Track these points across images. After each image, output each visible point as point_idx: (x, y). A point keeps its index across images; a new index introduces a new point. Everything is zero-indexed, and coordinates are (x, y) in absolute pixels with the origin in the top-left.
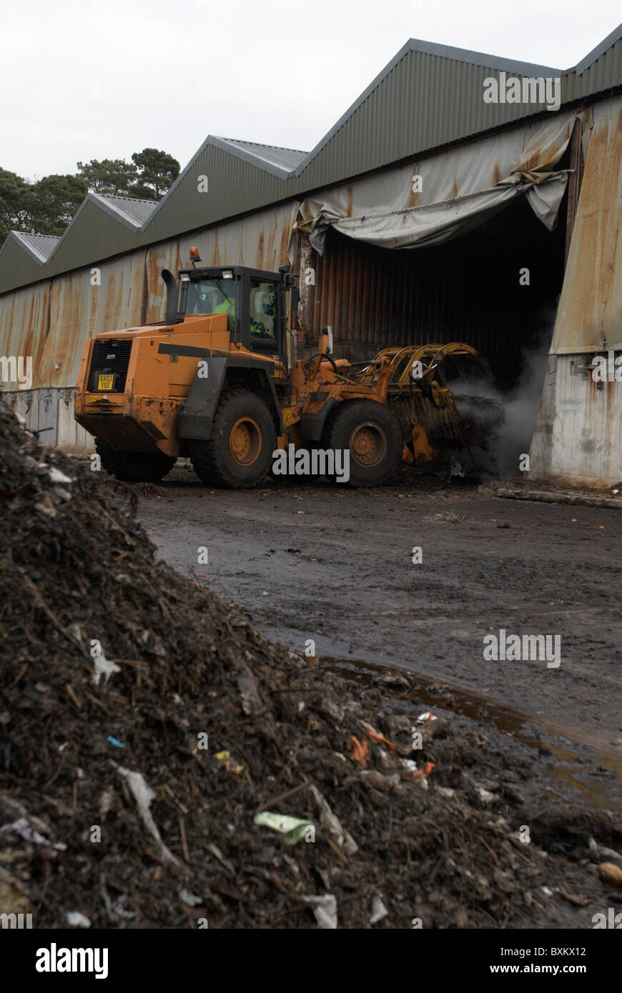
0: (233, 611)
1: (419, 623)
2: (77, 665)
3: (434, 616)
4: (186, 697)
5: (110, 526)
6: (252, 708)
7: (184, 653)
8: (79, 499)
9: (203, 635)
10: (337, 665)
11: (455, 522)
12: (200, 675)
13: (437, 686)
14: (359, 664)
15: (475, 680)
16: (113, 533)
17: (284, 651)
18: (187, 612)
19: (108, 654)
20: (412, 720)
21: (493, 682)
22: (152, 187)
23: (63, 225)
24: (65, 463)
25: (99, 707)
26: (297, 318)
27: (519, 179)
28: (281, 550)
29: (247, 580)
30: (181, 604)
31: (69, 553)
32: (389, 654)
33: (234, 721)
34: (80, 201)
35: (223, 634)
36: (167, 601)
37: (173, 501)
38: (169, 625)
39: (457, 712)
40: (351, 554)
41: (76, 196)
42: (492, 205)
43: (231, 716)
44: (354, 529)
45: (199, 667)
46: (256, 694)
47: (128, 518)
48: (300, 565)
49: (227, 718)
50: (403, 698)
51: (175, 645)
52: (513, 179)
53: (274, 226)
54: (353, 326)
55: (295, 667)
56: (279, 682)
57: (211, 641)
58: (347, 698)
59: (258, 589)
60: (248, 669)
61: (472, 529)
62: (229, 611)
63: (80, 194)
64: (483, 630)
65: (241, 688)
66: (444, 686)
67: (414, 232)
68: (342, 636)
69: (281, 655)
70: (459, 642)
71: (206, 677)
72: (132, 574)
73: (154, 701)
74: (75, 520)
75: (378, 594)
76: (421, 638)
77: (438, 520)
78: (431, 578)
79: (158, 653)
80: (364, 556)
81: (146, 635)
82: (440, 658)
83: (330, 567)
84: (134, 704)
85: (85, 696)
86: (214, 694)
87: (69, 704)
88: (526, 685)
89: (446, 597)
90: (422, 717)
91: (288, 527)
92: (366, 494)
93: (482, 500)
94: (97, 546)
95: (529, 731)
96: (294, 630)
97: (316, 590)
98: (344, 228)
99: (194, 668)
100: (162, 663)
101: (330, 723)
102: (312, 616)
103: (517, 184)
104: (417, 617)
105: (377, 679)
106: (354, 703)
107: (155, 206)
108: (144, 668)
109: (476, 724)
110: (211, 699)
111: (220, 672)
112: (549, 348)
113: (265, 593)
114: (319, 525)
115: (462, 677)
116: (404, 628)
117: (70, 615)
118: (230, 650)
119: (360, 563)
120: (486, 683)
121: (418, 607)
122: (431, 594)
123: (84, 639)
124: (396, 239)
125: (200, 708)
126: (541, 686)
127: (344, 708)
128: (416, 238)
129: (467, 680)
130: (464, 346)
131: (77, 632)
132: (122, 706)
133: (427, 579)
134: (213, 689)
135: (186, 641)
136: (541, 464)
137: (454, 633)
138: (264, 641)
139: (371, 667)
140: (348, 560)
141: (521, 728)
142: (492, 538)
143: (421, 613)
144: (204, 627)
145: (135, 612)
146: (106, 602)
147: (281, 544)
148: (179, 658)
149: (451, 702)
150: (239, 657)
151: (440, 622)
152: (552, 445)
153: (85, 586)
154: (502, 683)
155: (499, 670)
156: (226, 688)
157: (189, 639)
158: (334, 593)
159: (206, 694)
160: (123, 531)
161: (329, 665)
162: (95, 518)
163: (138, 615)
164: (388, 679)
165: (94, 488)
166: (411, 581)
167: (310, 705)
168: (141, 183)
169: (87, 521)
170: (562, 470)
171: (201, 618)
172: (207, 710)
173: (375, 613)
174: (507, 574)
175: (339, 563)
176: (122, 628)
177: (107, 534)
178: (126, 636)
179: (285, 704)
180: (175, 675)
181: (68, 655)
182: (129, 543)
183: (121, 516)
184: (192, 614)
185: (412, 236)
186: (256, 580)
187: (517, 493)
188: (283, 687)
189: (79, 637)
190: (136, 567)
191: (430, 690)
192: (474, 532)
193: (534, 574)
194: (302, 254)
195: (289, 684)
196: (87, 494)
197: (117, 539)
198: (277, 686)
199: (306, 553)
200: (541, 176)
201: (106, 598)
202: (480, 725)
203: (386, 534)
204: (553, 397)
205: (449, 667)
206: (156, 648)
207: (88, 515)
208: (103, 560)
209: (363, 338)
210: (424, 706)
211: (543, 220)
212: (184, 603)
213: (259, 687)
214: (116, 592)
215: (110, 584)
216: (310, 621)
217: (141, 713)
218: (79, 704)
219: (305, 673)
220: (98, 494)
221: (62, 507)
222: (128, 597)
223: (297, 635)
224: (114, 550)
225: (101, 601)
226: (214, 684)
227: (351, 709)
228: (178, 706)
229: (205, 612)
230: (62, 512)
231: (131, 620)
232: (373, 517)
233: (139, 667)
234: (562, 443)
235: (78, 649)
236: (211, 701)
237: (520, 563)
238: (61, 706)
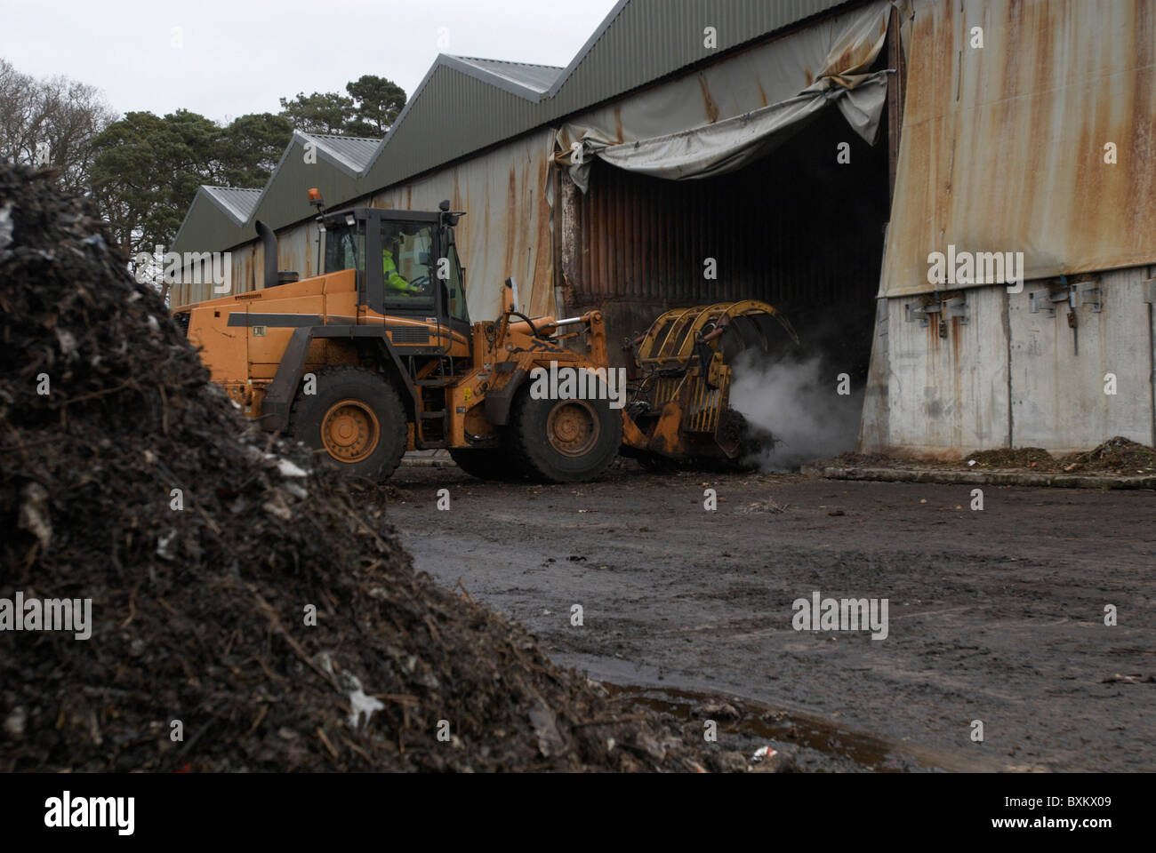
0: (515, 630)
1: (742, 637)
2: (329, 703)
3: (761, 628)
4: (467, 738)
5: (357, 529)
6: (550, 747)
7: (460, 682)
8: (318, 496)
9: (484, 660)
10: (645, 695)
11: (775, 511)
12: (482, 710)
13: (773, 713)
14: (674, 692)
15: (820, 703)
16: (361, 537)
17: (581, 679)
18: (460, 631)
19: (367, 688)
20: (748, 757)
21: (844, 705)
22: (373, 123)
23: (264, 175)
24: (295, 453)
25: (359, 755)
26: (562, 272)
27: (827, 85)
28: (562, 558)
29: (522, 598)
30: (453, 623)
31: (310, 563)
32: (709, 678)
33: (529, 765)
34: (284, 144)
35: (508, 657)
36: (435, 620)
37: (422, 507)
38: (439, 648)
39: (801, 744)
40: (650, 558)
41: (278, 138)
42: (797, 119)
43: (525, 759)
44: (650, 528)
45: (482, 700)
46: (555, 731)
47: (379, 518)
48: (587, 576)
49: (520, 761)
50: (732, 732)
51: (448, 674)
52: (820, 86)
53: (526, 161)
54: (632, 278)
55: (597, 697)
56: (580, 714)
57: (494, 666)
58: (664, 733)
59: (537, 608)
60: (542, 700)
61: (798, 519)
62: (509, 631)
63: (282, 135)
64: (824, 642)
65: (536, 725)
66: (782, 713)
67: (702, 158)
68: (648, 659)
69: (578, 683)
70: (796, 658)
71: (490, 713)
72: (389, 587)
73: (427, 745)
74: (315, 521)
75: (688, 605)
76: (747, 656)
77: (754, 510)
78: (753, 582)
79: (429, 684)
80: (667, 560)
81: (412, 662)
82: (773, 678)
83: (625, 575)
84: (402, 750)
85: (341, 743)
86: (502, 733)
87: (322, 753)
88: (884, 706)
89: (773, 603)
90: (759, 752)
91: (567, 529)
92: (661, 485)
93: (807, 483)
94: (344, 553)
95: (895, 762)
96: (587, 656)
97: (610, 604)
98: (613, 157)
99: (474, 702)
100: (435, 697)
101: (649, 763)
102: (608, 636)
103: (826, 91)
104: (739, 630)
105: (697, 709)
106: (674, 739)
107: (377, 145)
108: (413, 704)
109: (827, 757)
110: (498, 740)
111: (507, 705)
112: (878, 290)
113: (546, 612)
114: (606, 525)
115: (803, 701)
116: (724, 644)
117: (316, 642)
118: (518, 677)
119: (662, 568)
120: (835, 706)
121: (740, 618)
122: (754, 601)
123: (335, 671)
124: (679, 168)
125: (486, 751)
126: (905, 706)
127: (664, 744)
128: (704, 166)
129: (810, 703)
130: (757, 304)
131: (327, 662)
132: (389, 753)
133: (748, 583)
134: (500, 727)
135: (463, 667)
136: (876, 434)
137: (788, 647)
138: (555, 667)
139: (688, 695)
140: (645, 566)
141: (884, 760)
142: (823, 528)
143: (744, 625)
144: (484, 649)
145: (396, 635)
146: (360, 623)
147: (562, 550)
148: (455, 690)
149: (793, 731)
150: (530, 686)
151: (768, 634)
152: (889, 410)
153: (332, 604)
154: (854, 705)
155: (850, 690)
156: (516, 725)
157: (466, 666)
158: (632, 607)
159: (491, 734)
160: (374, 534)
161: (636, 696)
162: (339, 520)
163: (399, 638)
164: (711, 708)
165: (334, 483)
166: (728, 587)
167: (623, 742)
168: (360, 119)
169: (329, 524)
170: (903, 440)
171: (479, 639)
172: (494, 754)
173: (687, 628)
174: (847, 571)
175: (636, 570)
176: (382, 654)
177: (354, 540)
178: (387, 664)
179: (591, 742)
180: (452, 712)
181: (316, 691)
182: (381, 550)
183: (370, 517)
184: (468, 634)
185: (700, 163)
186: (534, 597)
187: (849, 473)
188: (586, 721)
189: (329, 668)
190: (392, 579)
191: (765, 719)
192: (801, 523)
193: (881, 569)
194: (564, 193)
195: (593, 717)
196: (326, 490)
197: (366, 545)
198: (580, 720)
199: (594, 560)
200: (855, 79)
201: (360, 619)
202: (832, 759)
203: (691, 532)
204: (886, 351)
205: (786, 689)
206: (426, 678)
207: (330, 516)
208: (353, 570)
209: (645, 291)
210: (759, 740)
211: (860, 132)
212: (456, 621)
213: (556, 722)
214: (371, 610)
215: (363, 600)
216: (607, 642)
217: (413, 761)
218: (335, 753)
219: (611, 703)
220: (340, 490)
221: (299, 506)
222: (386, 617)
223: (591, 661)
224: (365, 558)
225: (353, 623)
226: (501, 721)
227: (673, 745)
228: (458, 750)
229: (483, 631)
230: (298, 512)
231: (392, 645)
232: (672, 511)
233: (406, 703)
234: (901, 406)
235: (329, 684)
236: (498, 742)
237: (861, 557)
238: (313, 756)
